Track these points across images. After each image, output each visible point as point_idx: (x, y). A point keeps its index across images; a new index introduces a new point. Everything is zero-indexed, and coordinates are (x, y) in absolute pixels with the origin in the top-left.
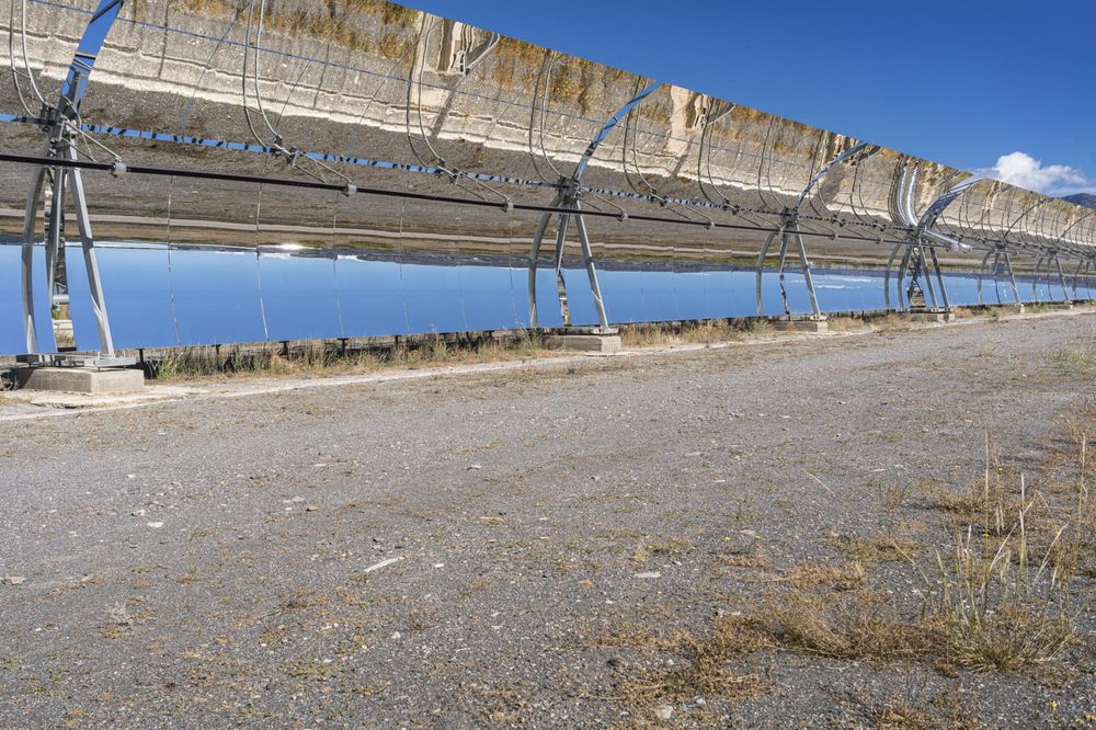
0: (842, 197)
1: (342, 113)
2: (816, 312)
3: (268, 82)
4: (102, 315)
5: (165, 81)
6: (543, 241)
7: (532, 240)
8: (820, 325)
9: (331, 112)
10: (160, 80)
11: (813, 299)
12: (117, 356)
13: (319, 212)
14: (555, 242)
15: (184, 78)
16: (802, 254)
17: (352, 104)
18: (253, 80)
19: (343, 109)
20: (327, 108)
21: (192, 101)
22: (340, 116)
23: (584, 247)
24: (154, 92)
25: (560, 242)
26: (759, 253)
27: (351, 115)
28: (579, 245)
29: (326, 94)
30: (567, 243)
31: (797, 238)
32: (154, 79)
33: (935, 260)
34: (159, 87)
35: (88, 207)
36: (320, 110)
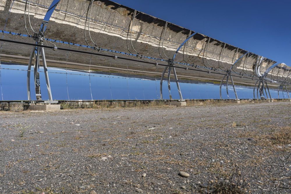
0: (242, 65)
1: (112, 33)
2: (237, 98)
3: (93, 23)
4: (49, 89)
5: (66, 21)
6: (165, 74)
7: (162, 73)
8: (238, 101)
9: (108, 32)
10: (65, 21)
11: (236, 95)
12: (53, 101)
13: (102, 62)
14: (168, 74)
15: (71, 20)
16: (232, 81)
17: (114, 30)
18: (88, 22)
19: (112, 32)
20: (108, 31)
21: (73, 27)
22: (111, 34)
23: (175, 76)
24: (62, 24)
25: (169, 75)
26: (221, 80)
27: (114, 33)
28: (174, 75)
29: (108, 27)
30: (171, 75)
31: (231, 77)
32: (63, 20)
33: (267, 85)
34: (64, 23)
35: (45, 57)
36: (106, 31)
